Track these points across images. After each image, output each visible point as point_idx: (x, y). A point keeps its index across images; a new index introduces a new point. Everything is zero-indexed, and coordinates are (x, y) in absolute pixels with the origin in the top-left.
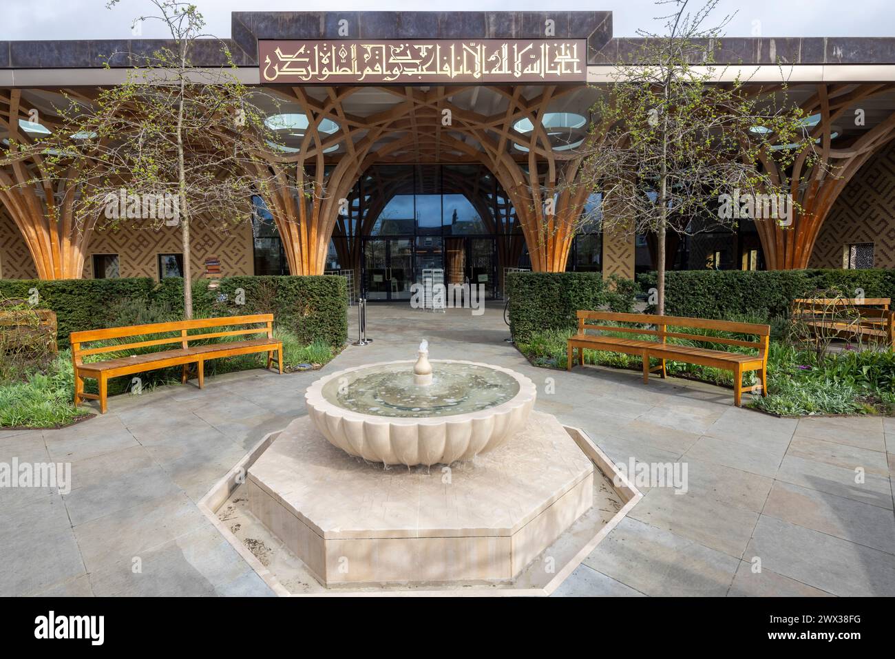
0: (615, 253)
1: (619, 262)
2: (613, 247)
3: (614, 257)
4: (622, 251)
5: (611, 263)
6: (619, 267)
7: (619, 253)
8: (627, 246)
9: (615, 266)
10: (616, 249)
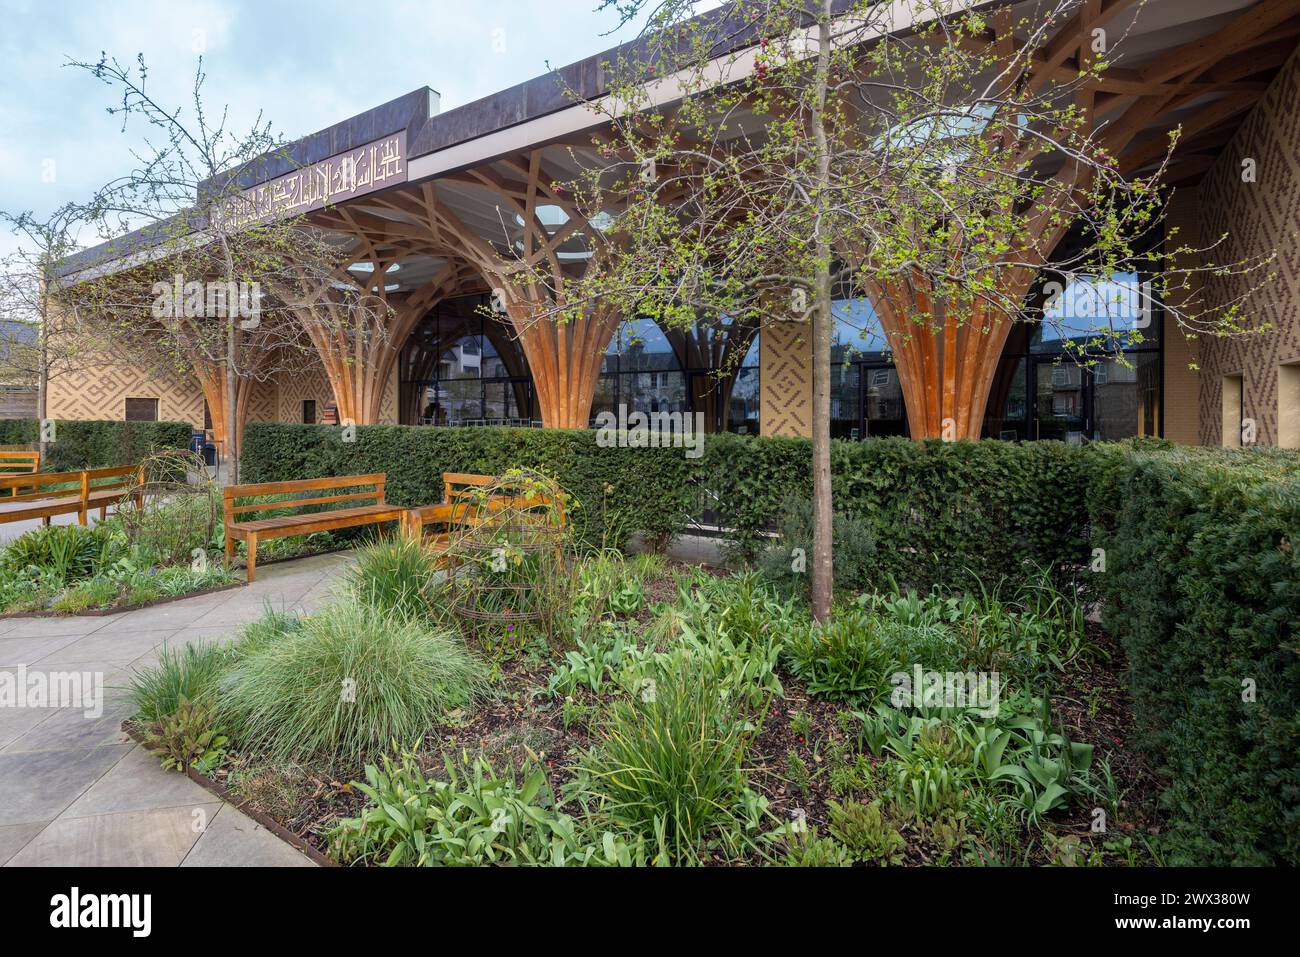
0: (779, 399)
1: (786, 414)
2: (775, 388)
3: (779, 405)
4: (791, 393)
5: (773, 414)
6: (785, 421)
7: (785, 398)
8: (798, 385)
9: (779, 420)
10: (780, 392)
